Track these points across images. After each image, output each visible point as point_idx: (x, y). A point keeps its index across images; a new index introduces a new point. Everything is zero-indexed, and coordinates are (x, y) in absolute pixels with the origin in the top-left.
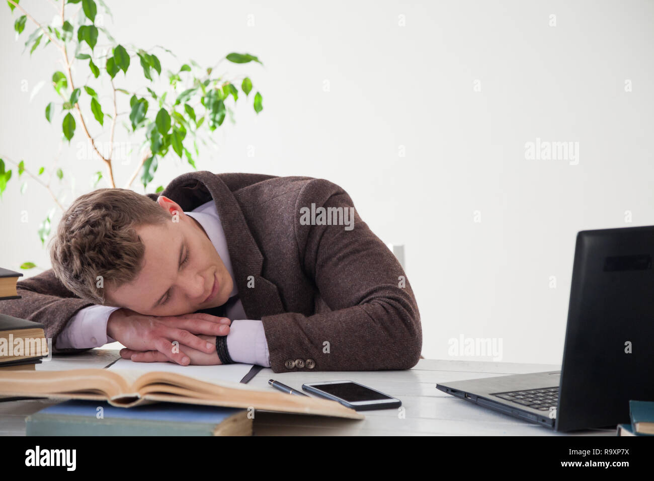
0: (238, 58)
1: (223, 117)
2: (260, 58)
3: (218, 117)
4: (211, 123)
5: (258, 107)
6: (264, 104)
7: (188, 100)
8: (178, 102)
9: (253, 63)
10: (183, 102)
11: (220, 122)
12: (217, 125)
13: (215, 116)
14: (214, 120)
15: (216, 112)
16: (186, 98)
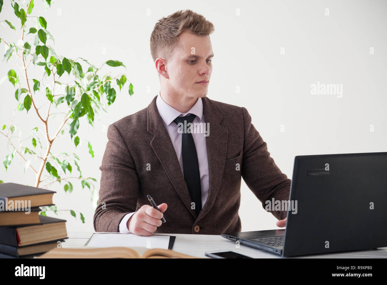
0: (113, 64)
1: (114, 98)
2: (124, 64)
3: (112, 98)
4: (107, 101)
5: (131, 92)
6: (134, 90)
7: (94, 88)
8: (89, 89)
9: (121, 67)
10: (91, 90)
11: (113, 101)
12: (111, 102)
13: (110, 98)
14: (109, 99)
15: (110, 95)
16: (93, 87)
